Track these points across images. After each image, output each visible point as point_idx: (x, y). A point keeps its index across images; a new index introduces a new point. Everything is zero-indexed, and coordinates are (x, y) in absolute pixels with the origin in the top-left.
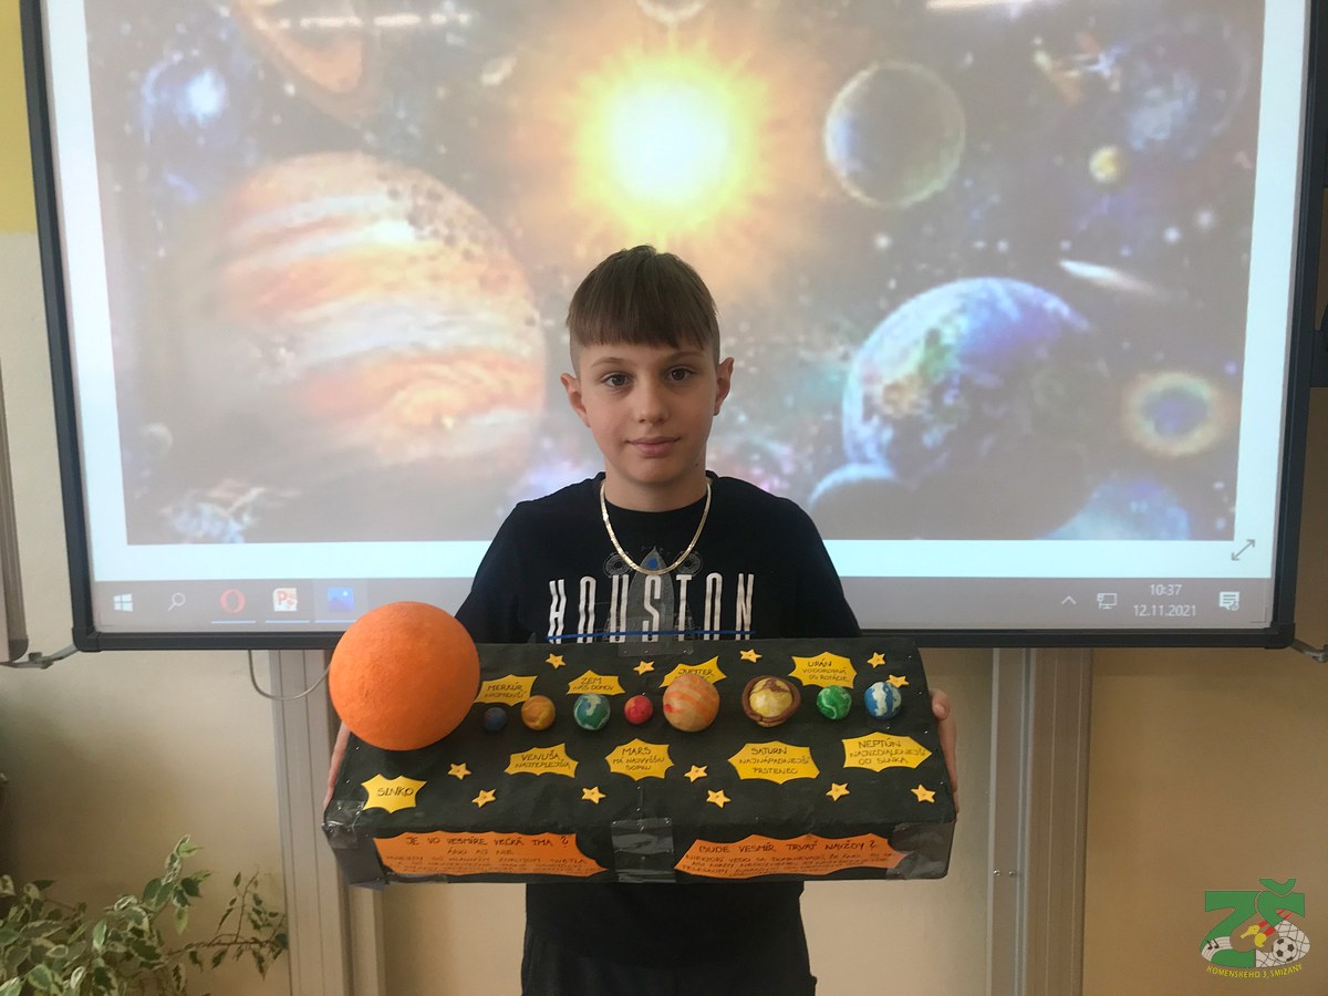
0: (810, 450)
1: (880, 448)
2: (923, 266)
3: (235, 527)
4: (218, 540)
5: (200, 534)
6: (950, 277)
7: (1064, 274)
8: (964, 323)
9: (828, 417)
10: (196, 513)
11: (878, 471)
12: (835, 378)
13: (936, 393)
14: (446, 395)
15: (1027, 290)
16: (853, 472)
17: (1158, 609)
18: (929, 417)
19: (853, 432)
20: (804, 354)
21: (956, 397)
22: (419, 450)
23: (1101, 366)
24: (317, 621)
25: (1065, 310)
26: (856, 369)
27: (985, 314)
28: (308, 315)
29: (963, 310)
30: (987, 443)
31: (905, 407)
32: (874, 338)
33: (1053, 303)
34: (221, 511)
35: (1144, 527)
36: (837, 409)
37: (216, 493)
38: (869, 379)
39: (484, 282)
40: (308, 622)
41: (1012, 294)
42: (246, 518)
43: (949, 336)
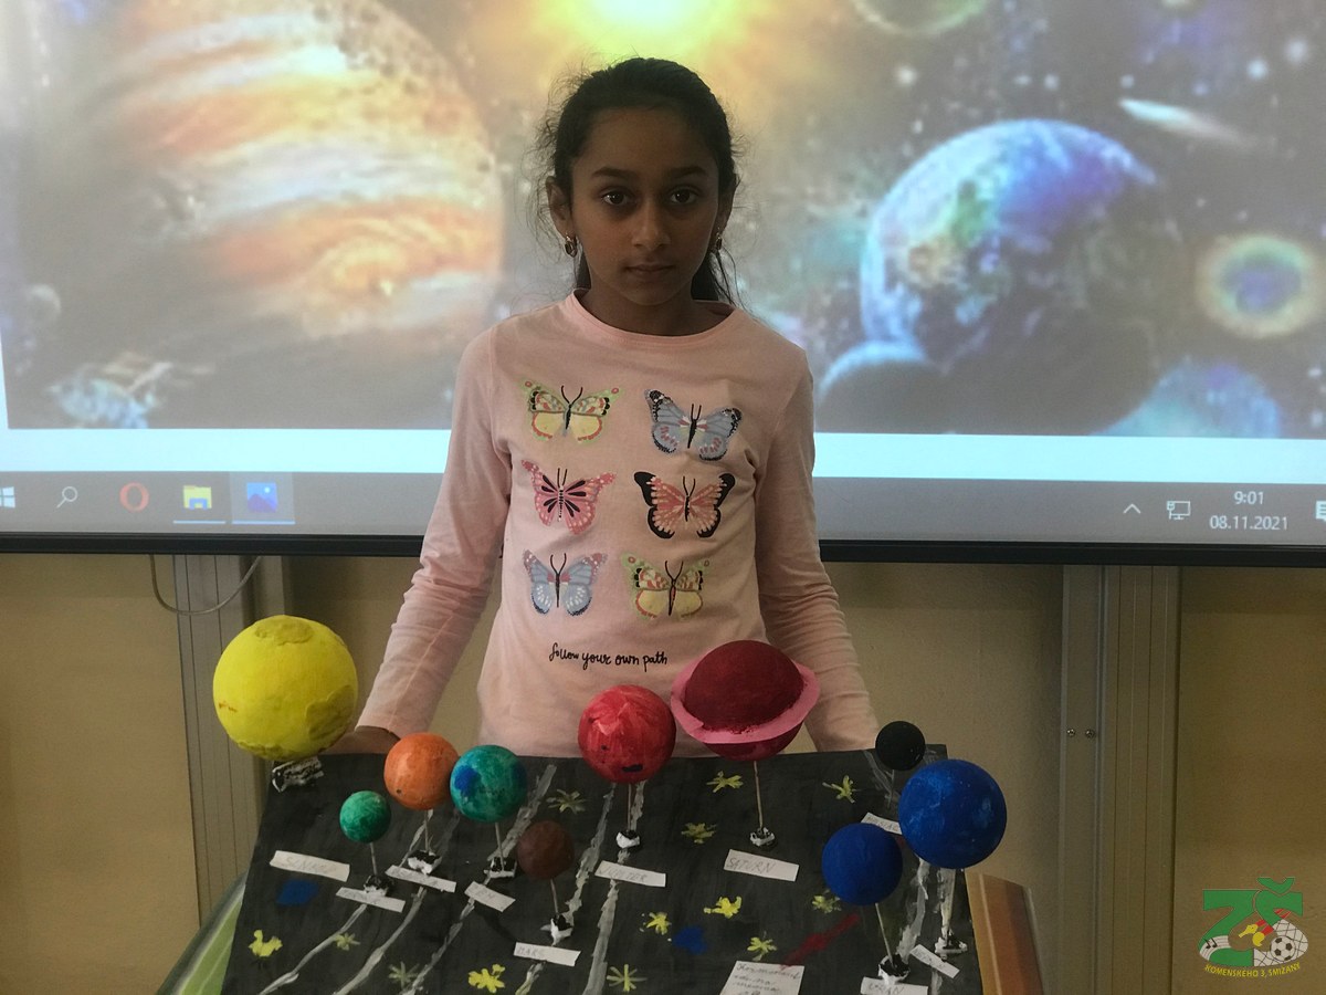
0: (822, 323)
1: (905, 323)
2: (955, 106)
3: (136, 409)
4: (116, 425)
5: (94, 417)
6: (987, 119)
7: (1125, 116)
8: (1004, 175)
9: (843, 285)
10: (89, 392)
11: (903, 350)
12: (850, 238)
13: (972, 258)
14: (385, 254)
15: (1081, 135)
16: (873, 352)
17: (1241, 522)
18: (963, 287)
19: (874, 304)
20: (814, 209)
21: (995, 263)
22: (352, 321)
23: (1171, 227)
24: (235, 522)
25: (1127, 160)
26: (875, 229)
27: (1030, 164)
28: (221, 158)
29: (1003, 159)
30: (1033, 319)
31: (935, 275)
32: (897, 191)
33: (1112, 152)
34: (119, 390)
35: (1222, 422)
36: (853, 275)
37: (114, 368)
38: (891, 240)
39: (429, 120)
40: (223, 522)
41: (1061, 140)
42: (150, 399)
43: (986, 190)
